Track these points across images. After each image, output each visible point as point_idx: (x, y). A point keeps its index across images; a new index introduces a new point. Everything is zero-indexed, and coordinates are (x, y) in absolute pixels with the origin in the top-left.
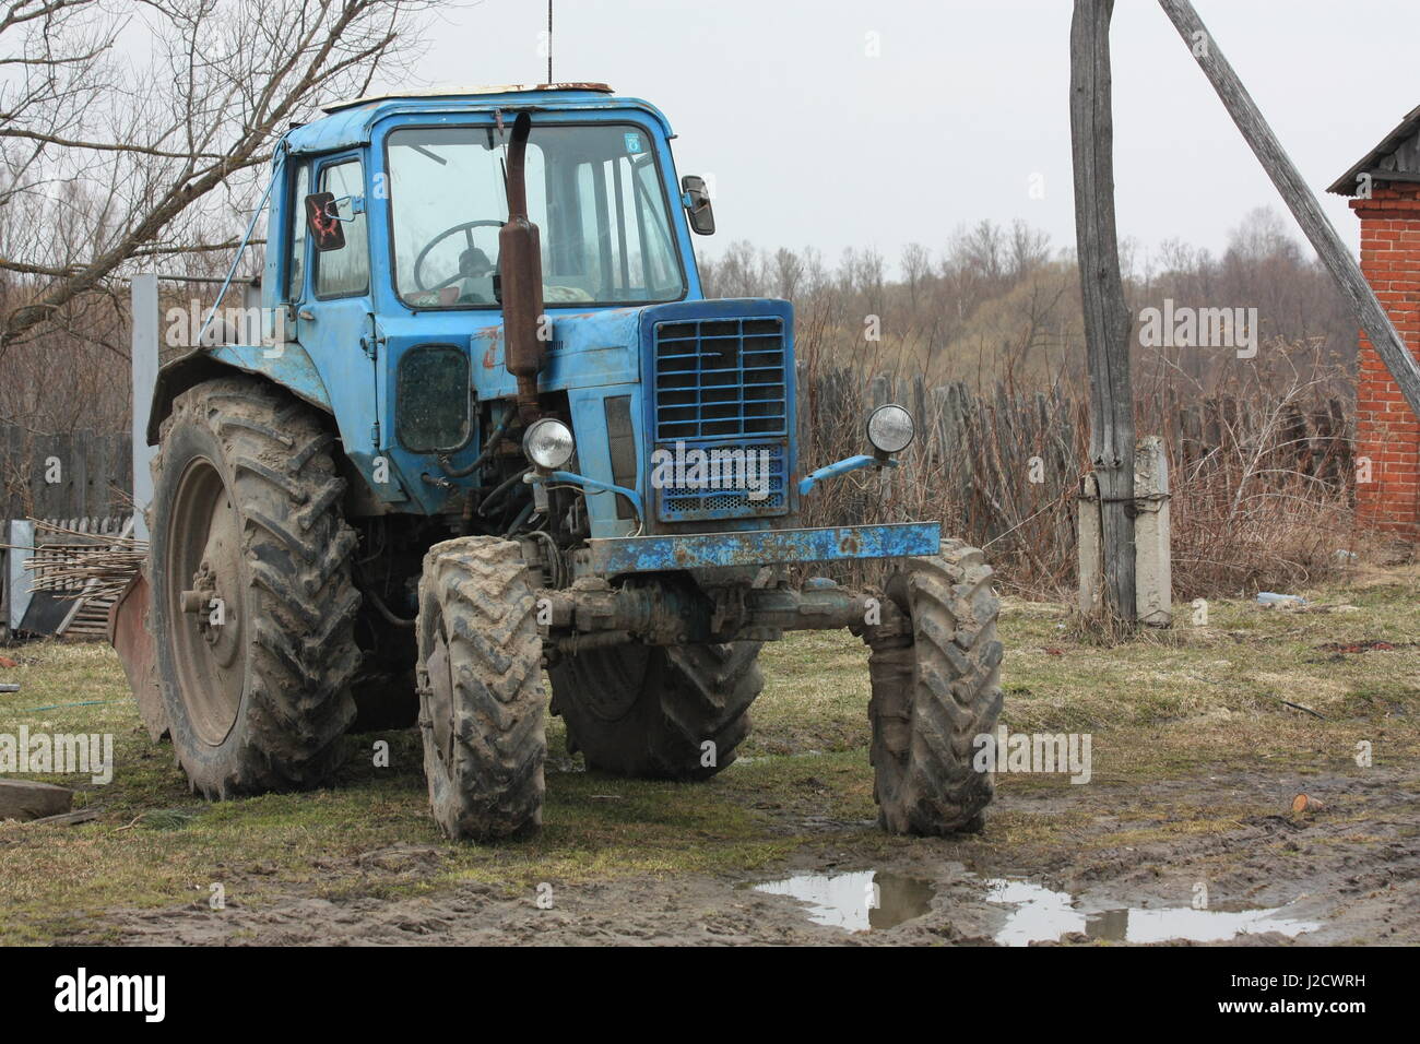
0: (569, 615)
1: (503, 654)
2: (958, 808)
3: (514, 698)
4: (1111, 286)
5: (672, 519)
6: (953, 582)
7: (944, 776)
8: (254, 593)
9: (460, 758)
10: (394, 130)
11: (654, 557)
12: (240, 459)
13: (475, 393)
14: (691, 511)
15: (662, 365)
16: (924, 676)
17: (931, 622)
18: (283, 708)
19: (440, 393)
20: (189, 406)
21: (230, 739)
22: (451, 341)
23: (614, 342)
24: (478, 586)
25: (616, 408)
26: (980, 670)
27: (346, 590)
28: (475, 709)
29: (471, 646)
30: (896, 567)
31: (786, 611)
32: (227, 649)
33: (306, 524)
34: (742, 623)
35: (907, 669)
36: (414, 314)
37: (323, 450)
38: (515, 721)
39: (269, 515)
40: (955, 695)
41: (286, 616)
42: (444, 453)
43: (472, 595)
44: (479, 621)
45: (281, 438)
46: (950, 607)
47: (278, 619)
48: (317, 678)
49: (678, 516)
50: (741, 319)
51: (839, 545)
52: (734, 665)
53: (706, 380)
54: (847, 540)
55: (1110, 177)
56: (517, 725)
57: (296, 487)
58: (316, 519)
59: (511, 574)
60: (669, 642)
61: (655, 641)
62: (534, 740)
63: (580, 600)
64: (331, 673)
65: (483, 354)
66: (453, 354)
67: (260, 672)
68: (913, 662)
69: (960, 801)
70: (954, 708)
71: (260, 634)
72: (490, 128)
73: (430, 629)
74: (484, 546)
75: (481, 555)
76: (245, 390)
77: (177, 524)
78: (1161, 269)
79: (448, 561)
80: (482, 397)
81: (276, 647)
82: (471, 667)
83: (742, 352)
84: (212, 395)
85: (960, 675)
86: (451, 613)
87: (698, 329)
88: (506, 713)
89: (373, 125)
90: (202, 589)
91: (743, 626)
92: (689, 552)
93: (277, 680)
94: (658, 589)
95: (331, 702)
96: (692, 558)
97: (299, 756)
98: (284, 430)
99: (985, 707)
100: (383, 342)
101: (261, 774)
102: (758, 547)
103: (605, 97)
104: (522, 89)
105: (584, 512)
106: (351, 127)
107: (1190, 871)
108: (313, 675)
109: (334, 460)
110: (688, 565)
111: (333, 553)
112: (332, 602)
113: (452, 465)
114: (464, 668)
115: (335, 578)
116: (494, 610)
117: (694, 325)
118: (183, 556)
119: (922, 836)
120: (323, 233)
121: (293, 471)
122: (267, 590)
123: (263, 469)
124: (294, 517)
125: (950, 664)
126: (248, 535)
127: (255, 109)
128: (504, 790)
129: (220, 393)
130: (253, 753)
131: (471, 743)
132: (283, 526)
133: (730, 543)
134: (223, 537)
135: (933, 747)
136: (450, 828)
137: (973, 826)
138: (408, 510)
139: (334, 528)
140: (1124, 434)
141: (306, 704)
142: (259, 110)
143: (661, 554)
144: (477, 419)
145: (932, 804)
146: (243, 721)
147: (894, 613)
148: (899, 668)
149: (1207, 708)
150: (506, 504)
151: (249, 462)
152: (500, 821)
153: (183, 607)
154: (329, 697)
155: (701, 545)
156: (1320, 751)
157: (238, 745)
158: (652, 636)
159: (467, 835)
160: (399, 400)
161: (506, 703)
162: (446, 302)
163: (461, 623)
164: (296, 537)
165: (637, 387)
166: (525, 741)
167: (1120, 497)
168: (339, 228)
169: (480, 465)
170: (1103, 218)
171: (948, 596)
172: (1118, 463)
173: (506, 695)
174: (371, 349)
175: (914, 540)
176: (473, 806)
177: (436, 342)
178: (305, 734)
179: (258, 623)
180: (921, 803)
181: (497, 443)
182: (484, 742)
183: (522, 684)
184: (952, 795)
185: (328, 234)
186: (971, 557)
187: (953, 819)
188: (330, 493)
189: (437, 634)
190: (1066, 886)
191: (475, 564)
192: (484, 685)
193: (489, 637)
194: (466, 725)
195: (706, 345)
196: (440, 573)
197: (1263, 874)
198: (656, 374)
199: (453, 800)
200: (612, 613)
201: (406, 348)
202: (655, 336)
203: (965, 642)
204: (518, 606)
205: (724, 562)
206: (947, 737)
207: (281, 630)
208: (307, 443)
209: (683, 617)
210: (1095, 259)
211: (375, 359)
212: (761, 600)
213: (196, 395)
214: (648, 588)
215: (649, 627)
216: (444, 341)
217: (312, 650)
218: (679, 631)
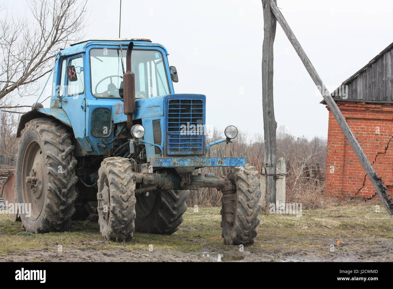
0: (141, 180)
1: (125, 188)
2: (247, 238)
3: (127, 200)
4: (272, 116)
5: (171, 154)
6: (248, 175)
7: (244, 228)
8: (49, 176)
9: (112, 217)
10: (92, 49)
11: (167, 163)
12: (45, 139)
13: (113, 121)
14: (176, 152)
15: (170, 111)
16: (240, 200)
17: (242, 185)
18: (55, 209)
19: (103, 121)
20: (30, 126)
21: (39, 218)
22: (106, 107)
23: (156, 104)
24: (118, 169)
25: (156, 123)
26: (255, 199)
27: (74, 176)
28: (116, 203)
29: (116, 186)
30: (231, 171)
31: (201, 182)
32: (38, 193)
33: (64, 157)
34: (189, 184)
35: (233, 199)
36: (97, 99)
37: (68, 137)
38: (127, 207)
39: (53, 154)
40: (248, 205)
41: (57, 183)
42: (104, 138)
43: (116, 171)
44: (118, 179)
45: (57, 134)
46: (247, 181)
47: (55, 183)
48: (65, 200)
49: (173, 153)
50: (192, 99)
51: (218, 162)
52: (179, 202)
53: (182, 116)
54: (220, 161)
55: (272, 85)
56: (128, 208)
57: (61, 147)
58: (66, 156)
59: (127, 166)
60: (168, 189)
61: (164, 188)
62: (132, 213)
63: (145, 176)
64: (69, 199)
65: (116, 110)
66: (107, 111)
67: (49, 198)
68: (236, 197)
69: (248, 235)
70: (248, 209)
71: (50, 187)
72: (118, 50)
73: (102, 183)
74: (119, 159)
75: (119, 161)
76: (47, 121)
77: (25, 159)
78: (254, 141)
79: (110, 163)
80: (115, 122)
81: (54, 191)
82: (116, 191)
83: (192, 109)
84: (38, 122)
85: (249, 200)
86: (110, 177)
87: (180, 102)
88: (125, 204)
89: (86, 47)
90: (32, 176)
91: (189, 185)
92: (177, 162)
93: (54, 201)
94: (166, 174)
95: (68, 208)
96: (178, 164)
97: (59, 222)
98: (58, 131)
99: (256, 209)
100: (88, 106)
101: (48, 227)
102: (195, 162)
103: (150, 43)
104: (127, 40)
105: (145, 153)
106: (80, 48)
107: (315, 253)
108: (64, 199)
109: (71, 140)
110: (176, 166)
111: (71, 166)
112: (70, 179)
113: (106, 141)
114: (114, 191)
115: (71, 173)
116: (122, 176)
117: (179, 100)
118: (26, 168)
119: (237, 245)
120: (71, 76)
121: (60, 143)
122: (52, 175)
123: (52, 142)
124: (60, 155)
125: (247, 197)
126: (47, 160)
127: (26, 69)
128: (123, 226)
129: (40, 121)
130: (46, 221)
131: (115, 213)
132: (57, 158)
133: (188, 160)
134: (39, 161)
135: (242, 220)
136: (107, 237)
137: (251, 243)
138: (93, 154)
139: (71, 159)
140: (274, 157)
141: (62, 208)
142: (27, 69)
143: (169, 162)
144: (113, 129)
145: (240, 236)
146: (43, 212)
147: (230, 184)
148: (231, 199)
149: (302, 226)
150: (121, 152)
151: (48, 140)
152: (122, 235)
153: (27, 181)
154: (68, 206)
155: (180, 160)
156: (338, 234)
157: (42, 219)
158: (164, 187)
159: (113, 239)
160: (92, 123)
161: (125, 202)
162: (105, 97)
163: (113, 179)
164: (61, 161)
165: (163, 117)
166: (130, 213)
167: (272, 174)
168: (76, 75)
169: (113, 142)
170: (270, 97)
171: (247, 178)
172: (272, 165)
173: (125, 199)
174: (84, 108)
175: (238, 162)
176: (115, 231)
177: (103, 107)
178: (61, 216)
179: (49, 184)
180: (237, 236)
181: (119, 135)
182: (119, 212)
183: (130, 197)
184: (246, 233)
185: (73, 77)
186: (252, 169)
187: (246, 241)
188: (70, 149)
189: (105, 184)
190: (280, 257)
191: (117, 164)
192: (119, 196)
193: (121, 183)
194: (114, 208)
195: (182, 106)
196: (107, 166)
197: (335, 255)
198: (168, 113)
199: (109, 229)
200: (153, 180)
201: (94, 108)
202: (168, 102)
203: (251, 191)
204: (129, 175)
205: (186, 165)
206: (245, 217)
207: (56, 187)
208: (64, 135)
209: (173, 182)
210: (267, 108)
211: (85, 111)
212: (194, 178)
213: (32, 122)
214: (163, 173)
215: (163, 184)
216: (105, 107)
217: (64, 192)
218: (172, 185)
